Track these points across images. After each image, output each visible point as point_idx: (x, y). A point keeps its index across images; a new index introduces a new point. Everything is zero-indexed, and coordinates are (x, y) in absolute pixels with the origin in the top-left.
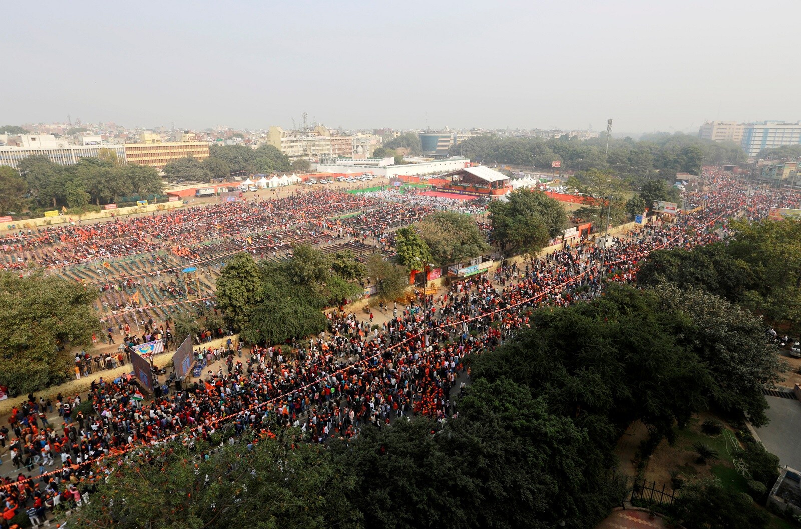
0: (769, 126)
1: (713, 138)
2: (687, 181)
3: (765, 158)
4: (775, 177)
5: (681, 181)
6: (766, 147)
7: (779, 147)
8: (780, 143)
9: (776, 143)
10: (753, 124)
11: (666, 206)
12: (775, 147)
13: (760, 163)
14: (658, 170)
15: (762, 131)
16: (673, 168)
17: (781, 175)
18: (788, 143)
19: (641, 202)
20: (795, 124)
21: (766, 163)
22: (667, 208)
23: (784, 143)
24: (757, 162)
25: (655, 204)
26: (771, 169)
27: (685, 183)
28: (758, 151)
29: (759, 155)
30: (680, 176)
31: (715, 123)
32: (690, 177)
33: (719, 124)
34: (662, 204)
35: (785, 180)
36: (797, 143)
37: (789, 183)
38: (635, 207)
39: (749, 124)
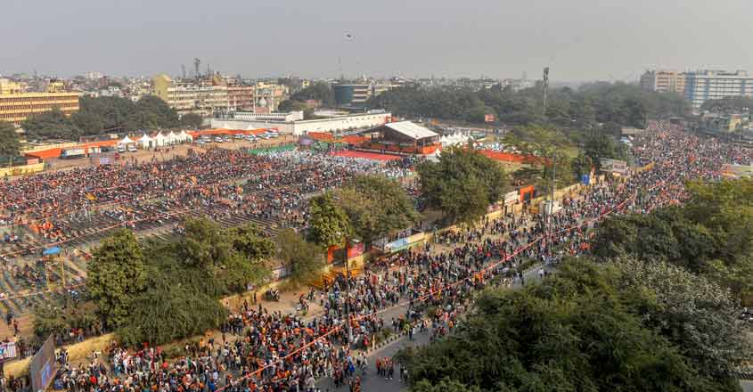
0: (710, 75)
1: (656, 88)
2: (633, 136)
3: (709, 110)
4: (721, 130)
5: (626, 136)
6: (709, 98)
7: (721, 98)
8: (722, 94)
9: (718, 94)
10: (694, 74)
11: (615, 164)
12: (718, 98)
13: (705, 115)
14: (601, 124)
15: (703, 81)
16: (617, 121)
17: (728, 128)
18: (729, 94)
19: (587, 159)
20: (736, 74)
21: (712, 115)
22: (616, 167)
23: (726, 94)
24: (703, 114)
25: (602, 163)
26: (717, 122)
27: (632, 138)
28: (701, 102)
29: (704, 106)
30: (625, 131)
31: (656, 72)
32: (636, 131)
33: (660, 74)
34: (610, 162)
35: (732, 134)
36: (738, 94)
37: (737, 137)
38: (580, 167)
39: (690, 74)
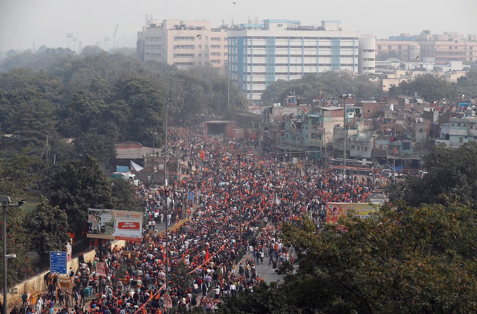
0: (273, 31)
1: (171, 61)
2: (139, 162)
4: (309, 141)
5: (126, 163)
6: (277, 78)
7: (299, 77)
8: (299, 69)
9: (293, 69)
10: (242, 28)
11: (118, 220)
12: (292, 78)
13: (276, 113)
14: (70, 140)
15: (263, 43)
16: (102, 132)
17: (320, 136)
20: (319, 29)
21: (287, 111)
22: (121, 225)
23: (307, 70)
24: (271, 110)
25: (91, 219)
26: (299, 126)
27: (138, 168)
28: (263, 87)
29: (267, 95)
30: (122, 152)
31: (168, 27)
32: (144, 151)
33: (178, 28)
34: (107, 216)
35: (330, 147)
36: (328, 68)
37: (338, 153)
38: (45, 233)
39: (236, 28)
